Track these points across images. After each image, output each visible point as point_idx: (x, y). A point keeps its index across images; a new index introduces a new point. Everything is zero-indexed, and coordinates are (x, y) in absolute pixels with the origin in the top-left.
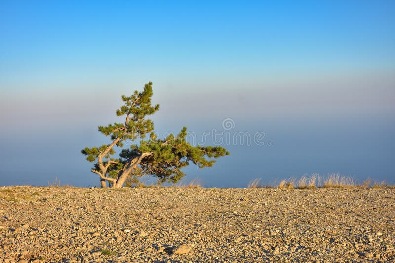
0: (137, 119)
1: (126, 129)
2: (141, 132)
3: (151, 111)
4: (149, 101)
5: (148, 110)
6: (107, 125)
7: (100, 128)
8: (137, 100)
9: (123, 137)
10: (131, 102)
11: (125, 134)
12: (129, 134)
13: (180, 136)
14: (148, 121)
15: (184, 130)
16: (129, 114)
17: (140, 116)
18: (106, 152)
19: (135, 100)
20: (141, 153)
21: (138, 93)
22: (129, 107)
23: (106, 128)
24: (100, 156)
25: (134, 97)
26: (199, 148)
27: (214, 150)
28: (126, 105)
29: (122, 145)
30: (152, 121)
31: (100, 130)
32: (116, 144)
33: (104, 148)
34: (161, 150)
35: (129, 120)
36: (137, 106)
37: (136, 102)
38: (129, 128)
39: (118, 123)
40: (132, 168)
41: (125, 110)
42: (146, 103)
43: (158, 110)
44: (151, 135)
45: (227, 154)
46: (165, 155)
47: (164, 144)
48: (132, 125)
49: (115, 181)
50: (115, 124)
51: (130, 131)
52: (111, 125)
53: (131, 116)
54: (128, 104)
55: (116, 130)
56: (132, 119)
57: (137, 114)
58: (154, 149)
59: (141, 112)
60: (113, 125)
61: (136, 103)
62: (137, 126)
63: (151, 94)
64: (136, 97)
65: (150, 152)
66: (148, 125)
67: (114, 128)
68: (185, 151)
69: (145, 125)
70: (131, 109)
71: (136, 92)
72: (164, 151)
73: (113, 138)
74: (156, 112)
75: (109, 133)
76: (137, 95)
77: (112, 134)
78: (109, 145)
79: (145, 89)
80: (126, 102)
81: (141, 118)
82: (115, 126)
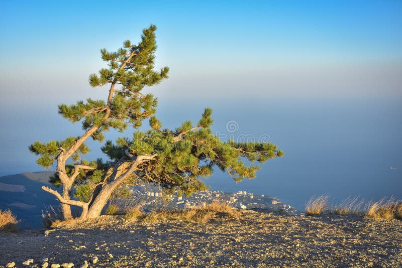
0: (128, 94)
1: (109, 111)
2: (134, 117)
3: (155, 80)
4: (150, 61)
5: (148, 77)
6: (75, 104)
7: (61, 108)
8: (129, 60)
9: (104, 125)
10: (118, 62)
11: (107, 119)
12: (114, 120)
13: (203, 124)
14: (149, 97)
15: (207, 113)
16: (113, 83)
17: (134, 87)
18: (72, 151)
19: (126, 59)
20: (136, 155)
21: (131, 45)
22: (115, 71)
23: (74, 108)
24: (61, 158)
25: (123, 52)
26: (232, 145)
27: (259, 148)
28: (109, 68)
29: (101, 139)
30: (154, 98)
31: (61, 112)
32: (92, 136)
33: (70, 143)
34: (173, 151)
35: (114, 95)
36: (129, 70)
37: (127, 61)
38: (114, 109)
39: (94, 99)
40: (118, 183)
41: (107, 76)
42: (146, 64)
43: (167, 77)
44: (152, 122)
45: (278, 154)
46: (179, 159)
47: (176, 139)
48: (120, 104)
49: (86, 206)
50: (90, 101)
51: (116, 114)
52: (82, 103)
53: (119, 87)
54: (113, 66)
55: (90, 112)
56: (120, 93)
57: (129, 83)
58: (158, 148)
59: (136, 79)
60: (85, 103)
61: (127, 64)
62: (129, 105)
63: (154, 48)
64: (128, 54)
65: (152, 153)
66: (148, 103)
67: (88, 108)
68: (212, 151)
69: (143, 104)
70: (117, 74)
71: (127, 44)
72: (177, 153)
73: (86, 126)
74: (163, 81)
75: (79, 117)
76: (128, 50)
77: (83, 119)
78: (79, 138)
79: (143, 38)
80: (110, 61)
81: (136, 91)
82: (89, 104)
